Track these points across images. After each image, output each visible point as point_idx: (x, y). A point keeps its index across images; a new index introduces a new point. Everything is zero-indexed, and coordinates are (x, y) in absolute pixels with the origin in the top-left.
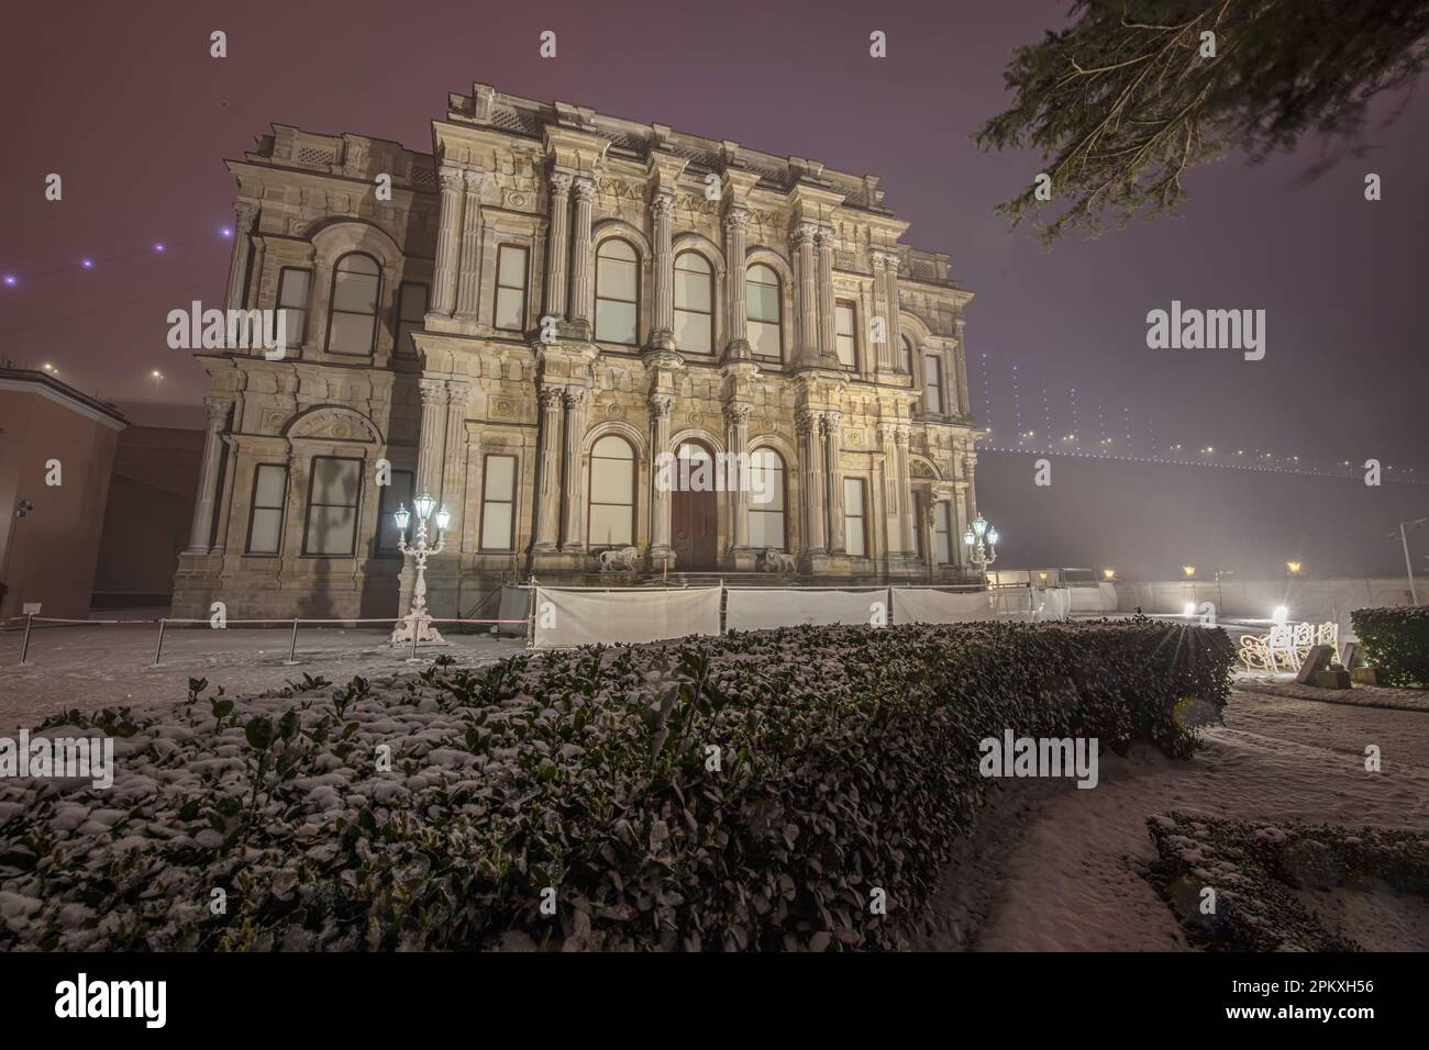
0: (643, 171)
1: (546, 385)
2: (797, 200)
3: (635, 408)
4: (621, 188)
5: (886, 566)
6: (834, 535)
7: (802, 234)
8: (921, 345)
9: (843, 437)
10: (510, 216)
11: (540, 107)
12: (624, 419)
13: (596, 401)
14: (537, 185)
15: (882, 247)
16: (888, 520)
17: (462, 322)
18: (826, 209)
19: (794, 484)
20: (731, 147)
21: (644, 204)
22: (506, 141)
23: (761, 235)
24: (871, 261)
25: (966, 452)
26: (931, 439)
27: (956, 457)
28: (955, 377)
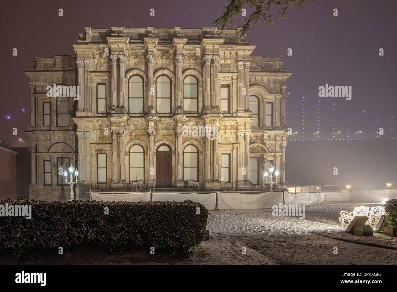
0: (143, 47)
1: (112, 130)
2: (203, 46)
3: (143, 135)
4: (136, 55)
5: (237, 185)
6: (215, 174)
7: (205, 60)
8: (264, 99)
9: (221, 139)
10: (99, 73)
11: (107, 31)
12: (139, 139)
13: (130, 134)
14: (107, 60)
15: (243, 59)
16: (239, 169)
17: (86, 112)
18: (216, 47)
19: (201, 157)
20: (177, 29)
21: (144, 60)
22: (95, 46)
23: (190, 64)
24: (237, 66)
25: (282, 141)
26: (266, 137)
27: (277, 143)
28: (279, 111)
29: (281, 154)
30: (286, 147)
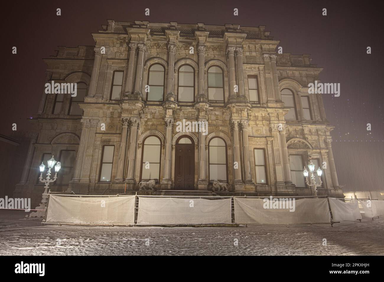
0: (165, 38)
1: (123, 118)
2: (226, 39)
3: (161, 125)
4: (158, 46)
5: (276, 188)
6: (246, 174)
7: (229, 51)
8: (298, 92)
9: (252, 131)
10: (116, 61)
11: (130, 24)
12: (156, 129)
13: (146, 123)
14: (127, 49)
15: (268, 52)
16: (276, 167)
17: (97, 98)
19: (230, 152)
20: (200, 25)
21: (167, 50)
22: (116, 36)
23: (214, 55)
24: (263, 58)
25: (326, 136)
26: (306, 131)
27: (320, 139)
28: (317, 104)
29: (327, 151)
30: (332, 143)
